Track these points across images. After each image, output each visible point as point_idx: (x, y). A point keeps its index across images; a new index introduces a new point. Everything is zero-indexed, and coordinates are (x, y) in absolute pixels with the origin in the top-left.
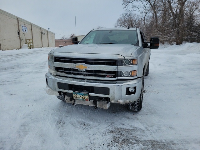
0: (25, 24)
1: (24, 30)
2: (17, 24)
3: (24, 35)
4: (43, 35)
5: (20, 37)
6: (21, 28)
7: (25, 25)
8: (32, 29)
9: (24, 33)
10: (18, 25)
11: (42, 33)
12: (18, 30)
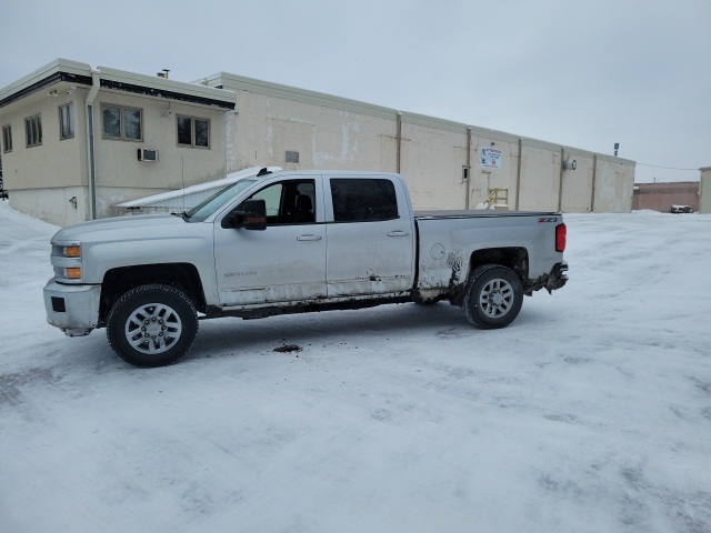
0: (493, 144)
1: (489, 162)
2: (465, 145)
3: (486, 176)
4: (569, 173)
5: (468, 182)
6: (476, 157)
7: (494, 148)
8: (519, 157)
9: (489, 169)
10: (468, 149)
11: (564, 167)
12: (465, 163)
